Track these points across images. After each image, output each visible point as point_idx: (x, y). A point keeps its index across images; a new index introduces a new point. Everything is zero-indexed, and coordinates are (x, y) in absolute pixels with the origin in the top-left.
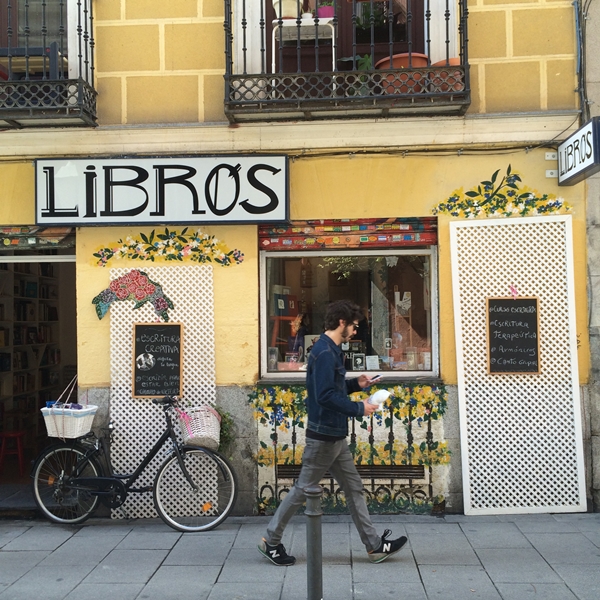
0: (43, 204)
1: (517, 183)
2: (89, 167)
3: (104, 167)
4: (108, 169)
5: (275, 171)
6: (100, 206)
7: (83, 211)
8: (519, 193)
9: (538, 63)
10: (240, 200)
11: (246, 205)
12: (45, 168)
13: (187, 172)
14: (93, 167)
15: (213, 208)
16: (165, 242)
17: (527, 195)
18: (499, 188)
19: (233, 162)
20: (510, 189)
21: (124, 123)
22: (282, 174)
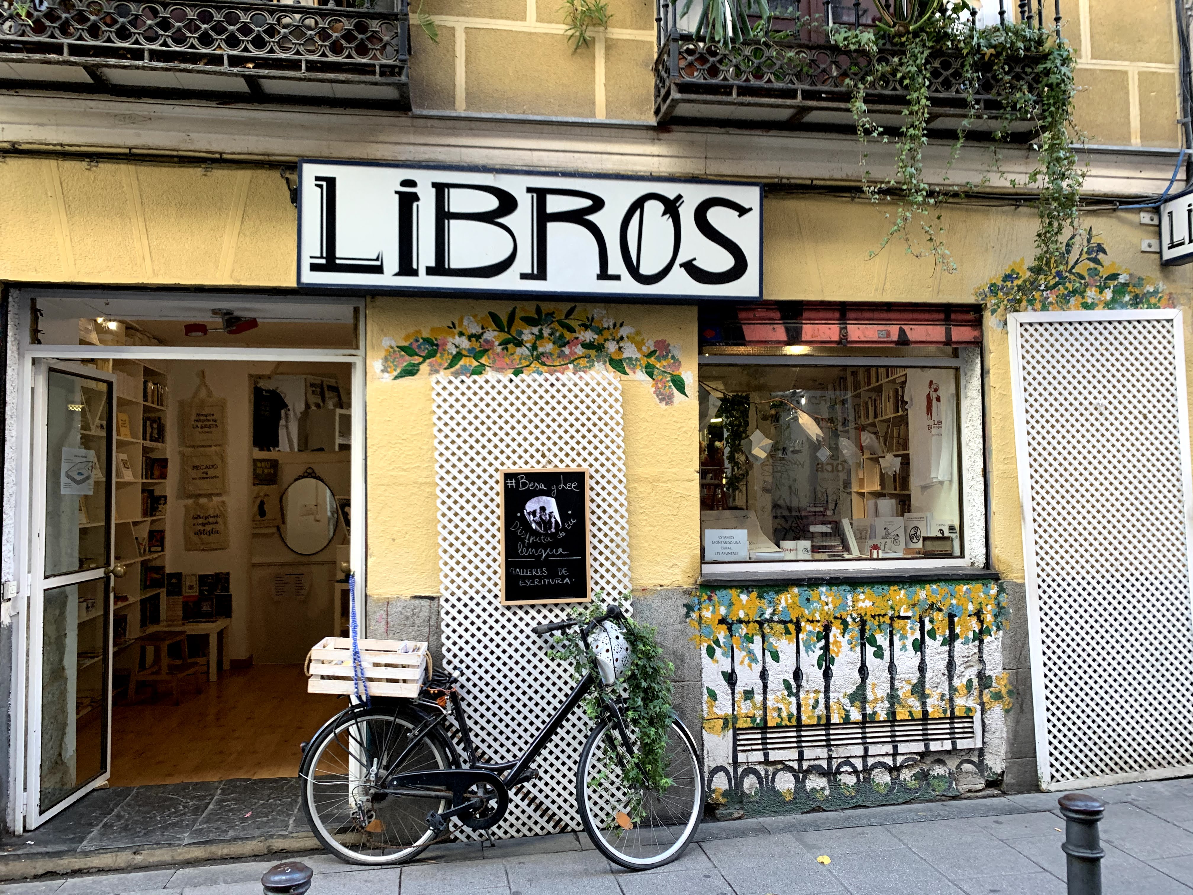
0: (312, 246)
1: (1101, 256)
2: (406, 183)
3: (434, 185)
4: (440, 189)
5: (742, 211)
6: (425, 256)
7: (392, 264)
8: (1104, 273)
9: (1126, 73)
10: (682, 258)
12: (318, 179)
13: (588, 203)
14: (411, 183)
15: (634, 271)
16: (536, 330)
17: (1114, 277)
18: (1076, 263)
19: (670, 190)
20: (1092, 265)
21: (461, 109)
22: (754, 217)
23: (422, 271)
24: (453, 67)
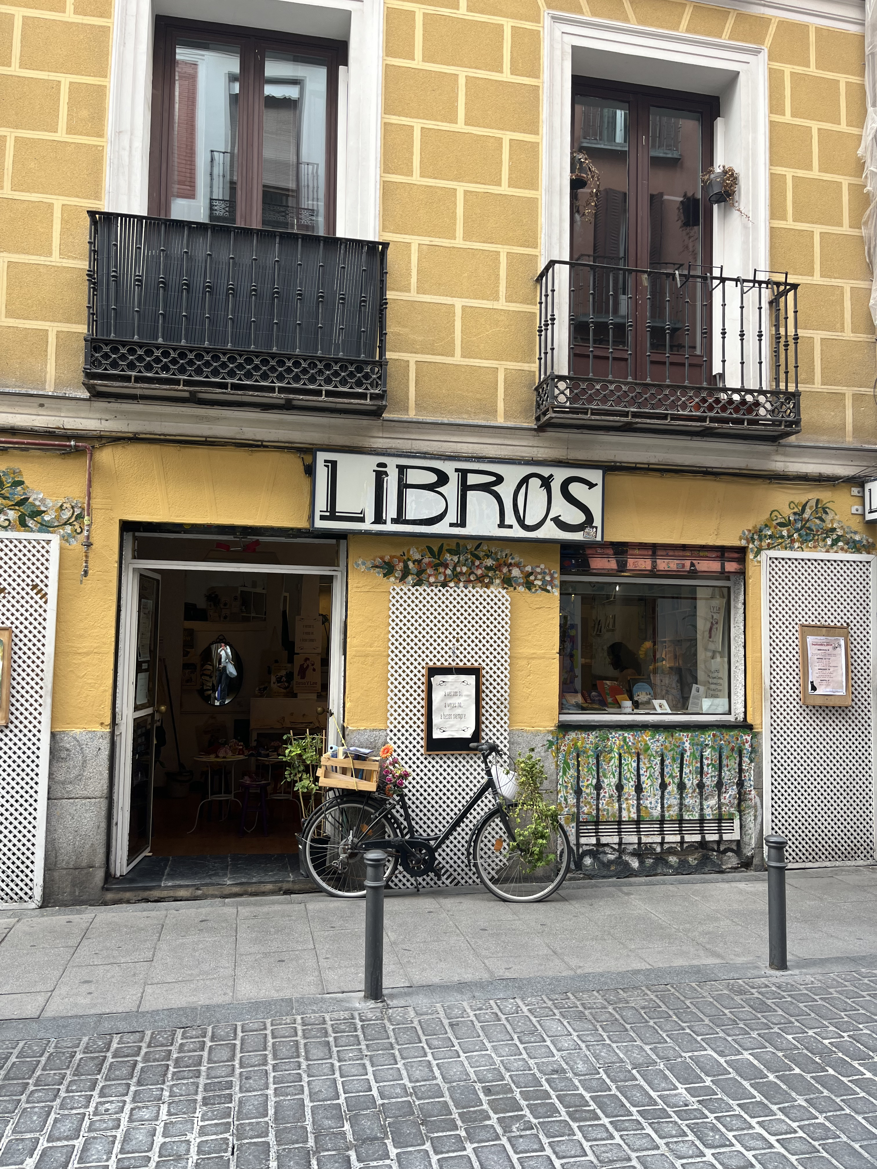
0: (321, 504)
1: (824, 516)
2: (380, 465)
3: (398, 466)
4: (402, 469)
5: (591, 485)
6: (391, 511)
7: (370, 516)
8: (827, 527)
9: (844, 394)
10: (552, 515)
11: (557, 521)
12: (326, 461)
13: (493, 479)
14: (384, 465)
15: (521, 522)
16: (456, 558)
17: (833, 530)
18: (808, 521)
19: (545, 472)
20: (818, 522)
21: (412, 415)
22: (598, 489)
23: (389, 521)
24: (407, 387)
